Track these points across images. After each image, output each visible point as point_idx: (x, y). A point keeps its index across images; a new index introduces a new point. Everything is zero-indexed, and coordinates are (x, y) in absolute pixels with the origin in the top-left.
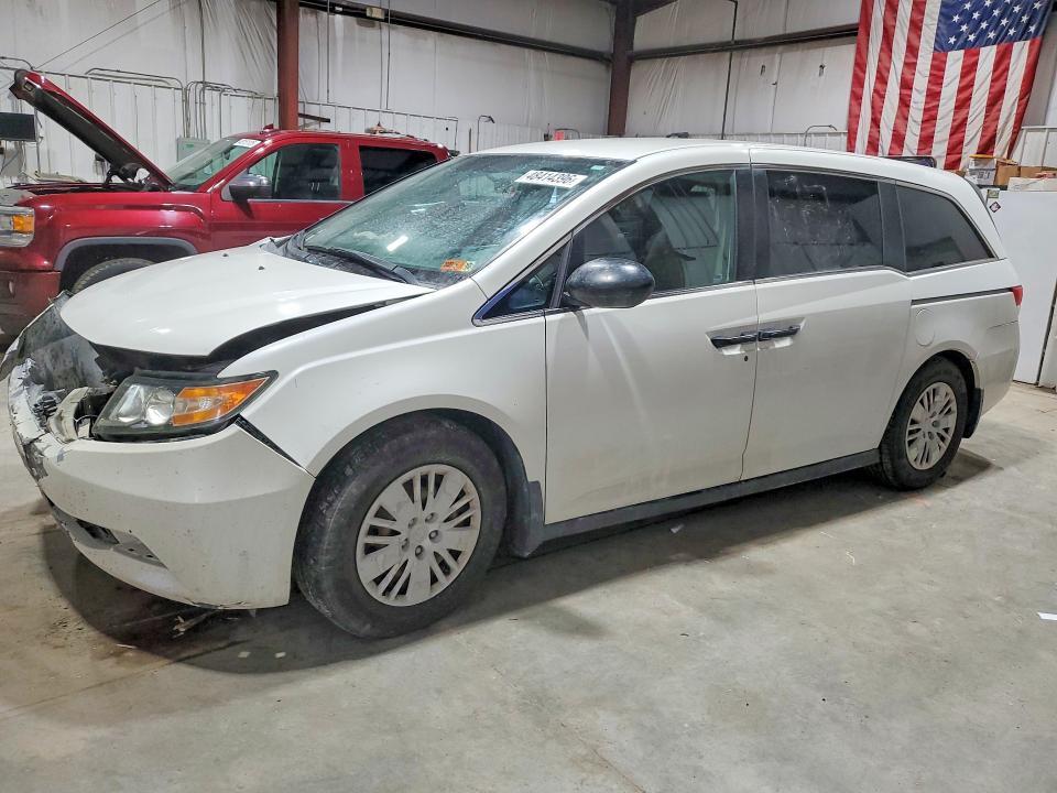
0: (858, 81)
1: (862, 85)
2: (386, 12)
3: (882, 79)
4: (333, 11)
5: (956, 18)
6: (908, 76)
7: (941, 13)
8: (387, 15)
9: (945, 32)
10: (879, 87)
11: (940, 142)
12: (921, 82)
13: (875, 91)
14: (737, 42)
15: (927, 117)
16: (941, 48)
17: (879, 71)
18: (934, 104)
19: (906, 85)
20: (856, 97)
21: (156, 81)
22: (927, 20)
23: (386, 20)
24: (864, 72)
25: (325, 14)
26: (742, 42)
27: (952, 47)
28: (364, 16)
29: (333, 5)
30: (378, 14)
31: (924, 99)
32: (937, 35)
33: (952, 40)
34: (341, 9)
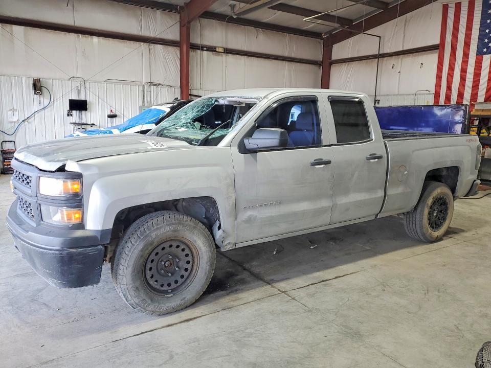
0: (440, 70)
1: (442, 72)
2: (225, 49)
3: (451, 68)
4: (203, 50)
5: (486, 41)
6: (465, 67)
7: (479, 38)
8: (225, 50)
9: (481, 47)
10: (450, 72)
11: (481, 96)
12: (471, 69)
13: (448, 74)
14: (381, 55)
15: (475, 84)
16: (480, 54)
17: (450, 65)
18: (478, 78)
19: (464, 71)
20: (439, 77)
21: (131, 82)
22: (472, 41)
23: (225, 52)
24: (442, 66)
25: (199, 51)
26: (383, 54)
27: (485, 53)
28: (216, 51)
29: (203, 47)
30: (221, 50)
31: (473, 77)
32: (477, 48)
33: (485, 50)
34: (206, 49)
